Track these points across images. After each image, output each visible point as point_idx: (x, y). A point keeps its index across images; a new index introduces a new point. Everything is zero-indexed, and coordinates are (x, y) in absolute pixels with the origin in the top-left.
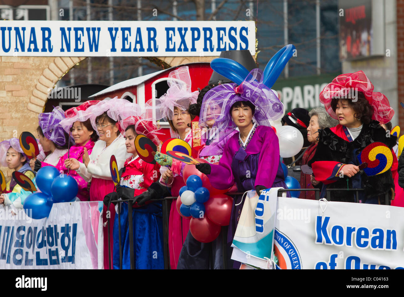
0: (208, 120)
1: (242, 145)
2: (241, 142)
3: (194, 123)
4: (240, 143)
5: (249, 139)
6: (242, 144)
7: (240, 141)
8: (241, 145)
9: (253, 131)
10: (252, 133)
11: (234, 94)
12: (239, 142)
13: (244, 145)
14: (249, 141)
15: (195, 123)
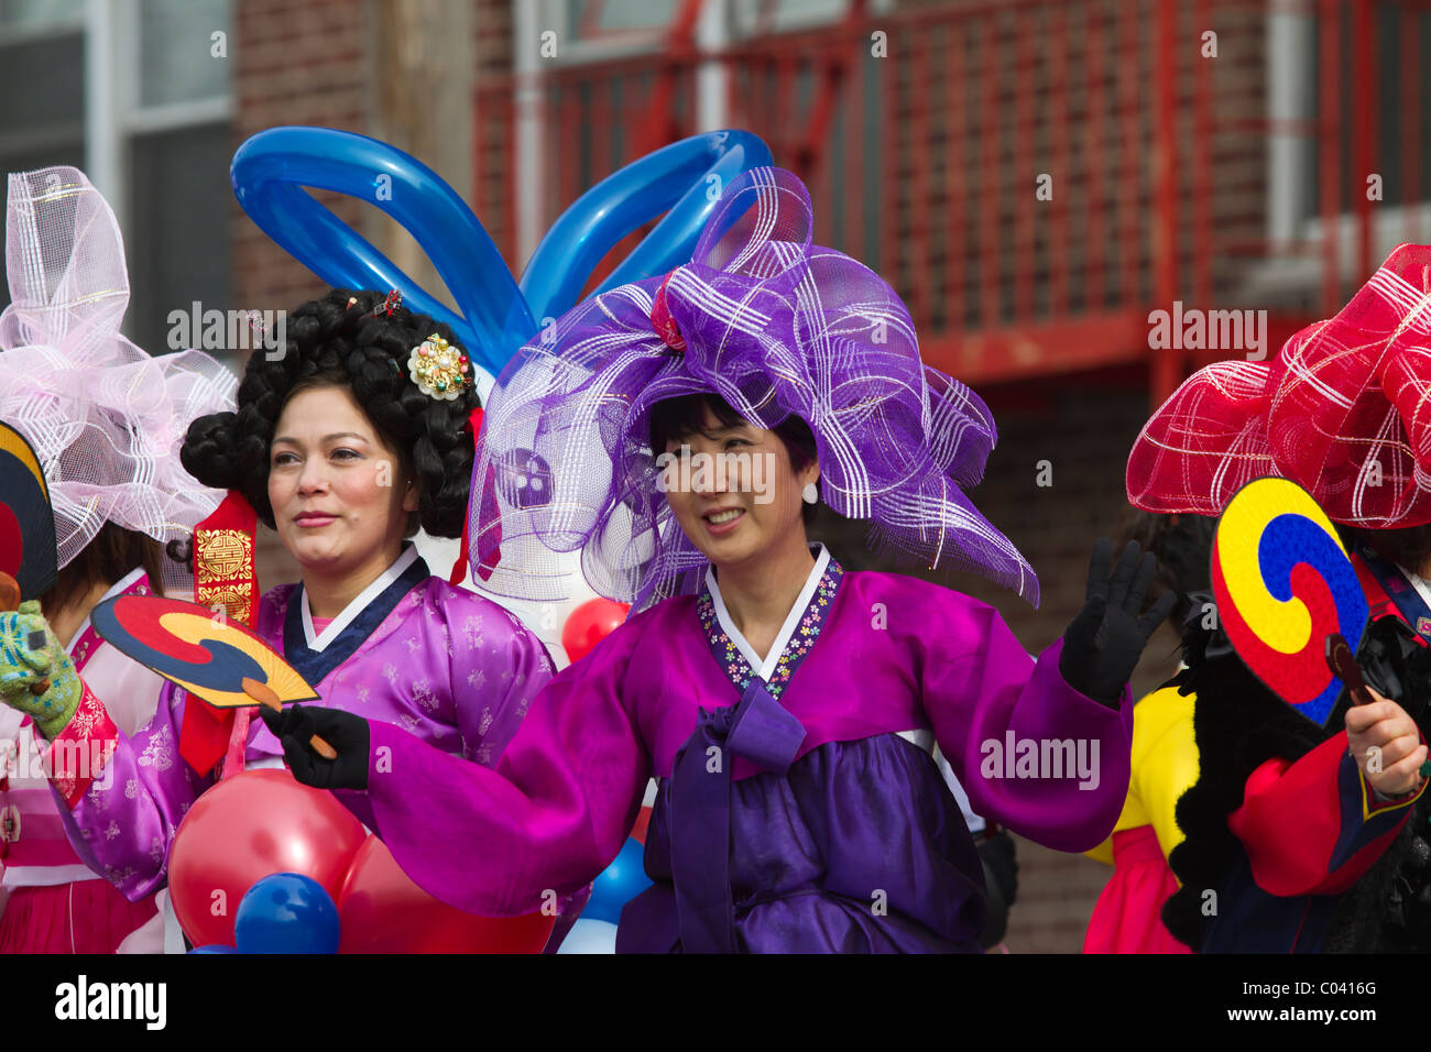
0: (309, 527)
1: (744, 670)
2: (737, 652)
3: (208, 541)
4: (730, 657)
5: (797, 634)
6: (746, 663)
7: (730, 647)
8: (733, 668)
9: (817, 596)
10: (815, 600)
11: (655, 351)
12: (721, 648)
13: (765, 671)
14: (794, 650)
15: (216, 543)
